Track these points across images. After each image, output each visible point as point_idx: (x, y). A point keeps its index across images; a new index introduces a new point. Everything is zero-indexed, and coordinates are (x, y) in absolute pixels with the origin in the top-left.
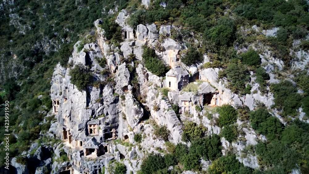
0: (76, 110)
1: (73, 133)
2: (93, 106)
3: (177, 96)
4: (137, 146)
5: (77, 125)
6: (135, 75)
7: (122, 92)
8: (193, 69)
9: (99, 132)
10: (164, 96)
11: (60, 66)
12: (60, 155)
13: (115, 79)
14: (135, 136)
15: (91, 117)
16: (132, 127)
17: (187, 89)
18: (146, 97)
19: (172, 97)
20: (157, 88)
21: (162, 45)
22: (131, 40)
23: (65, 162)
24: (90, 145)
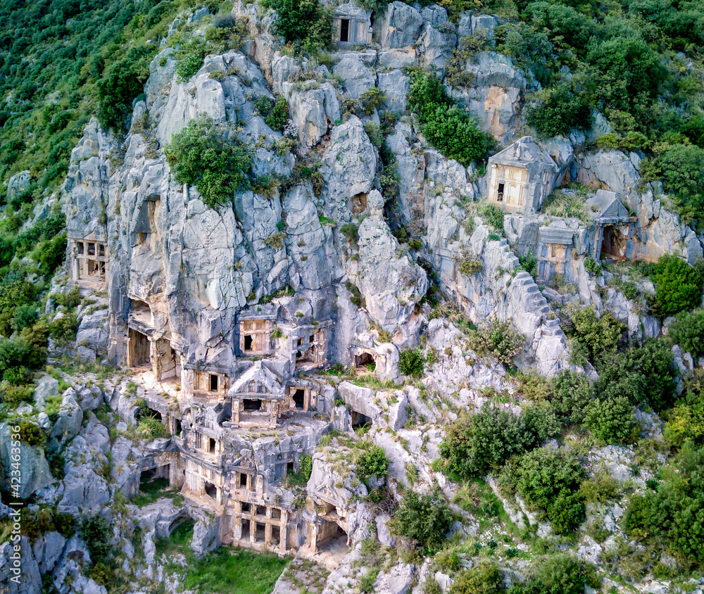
0: (197, 272)
1: (186, 350)
2: (253, 257)
3: (533, 229)
4: (409, 388)
5: (204, 323)
6: (385, 156)
7: (347, 214)
8: (562, 149)
9: (272, 346)
10: (492, 228)
11: (97, 131)
12: (138, 417)
13: (321, 170)
14: (402, 356)
15: (251, 297)
16: (390, 329)
17: (560, 209)
18: (423, 230)
19: (520, 232)
20: (462, 202)
21: (470, 68)
22: (364, 47)
23: (157, 442)
24: (255, 388)
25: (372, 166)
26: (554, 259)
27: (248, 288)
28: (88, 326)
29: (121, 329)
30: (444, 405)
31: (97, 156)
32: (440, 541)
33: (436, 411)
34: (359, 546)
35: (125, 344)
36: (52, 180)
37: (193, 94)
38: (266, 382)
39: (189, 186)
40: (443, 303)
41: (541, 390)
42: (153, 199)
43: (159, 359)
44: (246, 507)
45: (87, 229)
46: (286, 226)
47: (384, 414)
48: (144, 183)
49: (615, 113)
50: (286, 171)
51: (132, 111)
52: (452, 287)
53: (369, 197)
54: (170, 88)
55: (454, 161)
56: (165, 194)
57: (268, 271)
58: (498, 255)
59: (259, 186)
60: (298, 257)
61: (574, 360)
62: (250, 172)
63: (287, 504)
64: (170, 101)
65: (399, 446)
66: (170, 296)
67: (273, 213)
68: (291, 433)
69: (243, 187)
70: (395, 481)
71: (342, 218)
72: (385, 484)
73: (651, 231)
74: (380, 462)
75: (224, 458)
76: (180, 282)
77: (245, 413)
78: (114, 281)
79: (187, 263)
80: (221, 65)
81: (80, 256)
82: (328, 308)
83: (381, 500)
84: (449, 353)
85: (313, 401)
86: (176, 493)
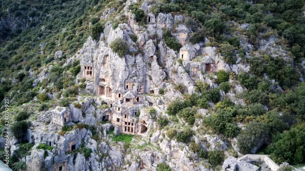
0: (117, 71)
1: (114, 88)
2: (129, 69)
3: (189, 64)
4: (161, 97)
5: (118, 82)
6: (157, 48)
7: (149, 60)
8: (197, 47)
9: (132, 88)
10: (180, 64)
11: (91, 40)
12: (102, 104)
13: (144, 51)
14: (160, 90)
15: (128, 77)
16: (158, 84)
17: (195, 60)
18: (165, 64)
19: (186, 65)
20: (174, 58)
21: (177, 28)
22: (153, 24)
23: (106, 109)
24: (129, 95)
25: (154, 50)
26: (194, 71)
27: (128, 75)
28: (89, 85)
29: (97, 85)
30: (168, 101)
31: (91, 46)
32: (165, 125)
33: (167, 102)
34: (150, 129)
35: (98, 89)
36: (72, 53)
37: (116, 32)
38: (131, 94)
39: (115, 53)
40: (169, 80)
41: (188, 97)
42: (107, 56)
43: (107, 92)
44: (126, 123)
45: (88, 63)
46: (136, 62)
47: (156, 102)
48: (104, 52)
49: (210, 37)
50: (136, 51)
51: (100, 36)
52: (171, 77)
53: (154, 57)
54: (110, 31)
55: (172, 50)
56: (110, 54)
57: (132, 72)
58: (181, 69)
59: (131, 54)
60: (138, 69)
61: (196, 91)
62: (128, 51)
63: (135, 121)
64: (110, 34)
65: (158, 108)
66: (111, 76)
67: (133, 59)
68: (136, 106)
69: (127, 54)
70: (157, 115)
71: (148, 61)
72: (155, 116)
73: (218, 65)
75: (122, 111)
76: (113, 73)
77: (126, 102)
78: (96, 74)
79: (115, 69)
80: (122, 26)
81: (85, 70)
82: (144, 80)
83: (154, 119)
84: (170, 90)
85: (141, 100)
86: (110, 122)
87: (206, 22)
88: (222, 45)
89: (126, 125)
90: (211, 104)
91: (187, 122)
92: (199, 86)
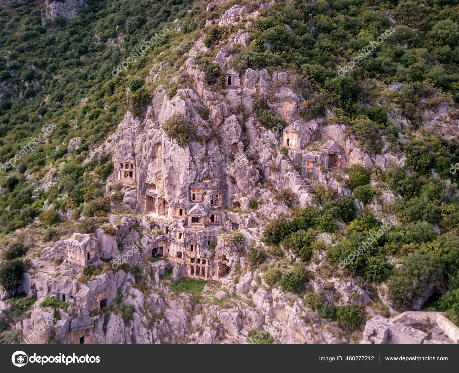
0: (176, 170)
1: (171, 199)
2: (196, 166)
3: (299, 156)
4: (253, 213)
5: (178, 189)
6: (245, 130)
7: (230, 150)
8: (314, 125)
9: (203, 198)
10: (284, 155)
11: (131, 117)
12: (151, 227)
13: (221, 135)
14: (250, 202)
15: (195, 180)
16: (246, 192)
17: (310, 148)
18: (259, 157)
19: (294, 156)
20: (273, 146)
21: (277, 95)
22: (237, 87)
23: (159, 236)
24: (197, 212)
25: (239, 133)
26: (308, 167)
27: (194, 176)
28: (128, 196)
29: (143, 196)
30: (265, 220)
31: (130, 128)
32: (261, 263)
33: (262, 221)
34: (234, 269)
35: (144, 202)
36: (99, 140)
37: (174, 104)
38: (201, 210)
39: (173, 139)
40: (266, 183)
41: (300, 212)
42: (159, 144)
43: (159, 206)
44: (192, 260)
45: (126, 158)
46: (208, 154)
47: (243, 222)
48: (154, 138)
49: (334, 109)
50: (208, 135)
51: (146, 110)
52: (269, 178)
53: (238, 144)
54: (162, 101)
55: (270, 131)
56: (164, 142)
57: (202, 171)
58: (285, 165)
59: (199, 140)
61: (313, 202)
62: (195, 134)
63: (208, 256)
64: (163, 107)
65: (248, 233)
66: (166, 179)
67: (204, 149)
68: (210, 229)
69: (193, 140)
70: (247, 245)
71: (229, 152)
72: (243, 246)
73: (351, 156)
74: (241, 238)
75: (185, 239)
76: (169, 173)
77: (193, 223)
78: (140, 177)
79: (172, 167)
80: (184, 93)
81: (122, 169)
82: (223, 184)
83: (241, 252)
84: (268, 200)
85: (218, 219)
86: (166, 259)
87: (327, 82)
88: (356, 120)
89: (192, 264)
90: (341, 224)
91: (298, 256)
92: (319, 193)
